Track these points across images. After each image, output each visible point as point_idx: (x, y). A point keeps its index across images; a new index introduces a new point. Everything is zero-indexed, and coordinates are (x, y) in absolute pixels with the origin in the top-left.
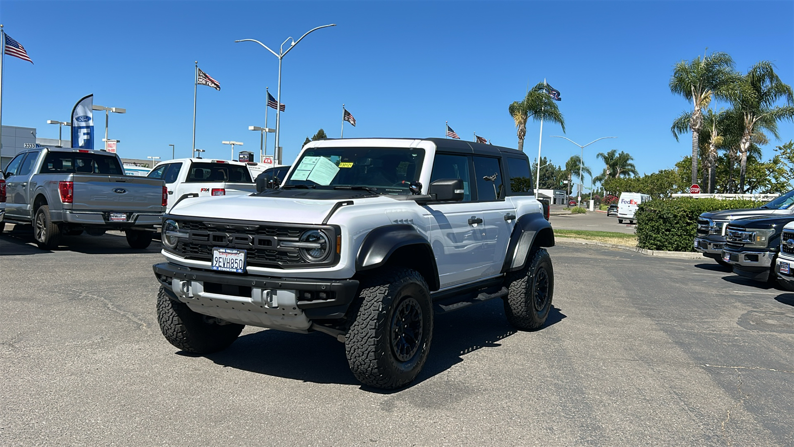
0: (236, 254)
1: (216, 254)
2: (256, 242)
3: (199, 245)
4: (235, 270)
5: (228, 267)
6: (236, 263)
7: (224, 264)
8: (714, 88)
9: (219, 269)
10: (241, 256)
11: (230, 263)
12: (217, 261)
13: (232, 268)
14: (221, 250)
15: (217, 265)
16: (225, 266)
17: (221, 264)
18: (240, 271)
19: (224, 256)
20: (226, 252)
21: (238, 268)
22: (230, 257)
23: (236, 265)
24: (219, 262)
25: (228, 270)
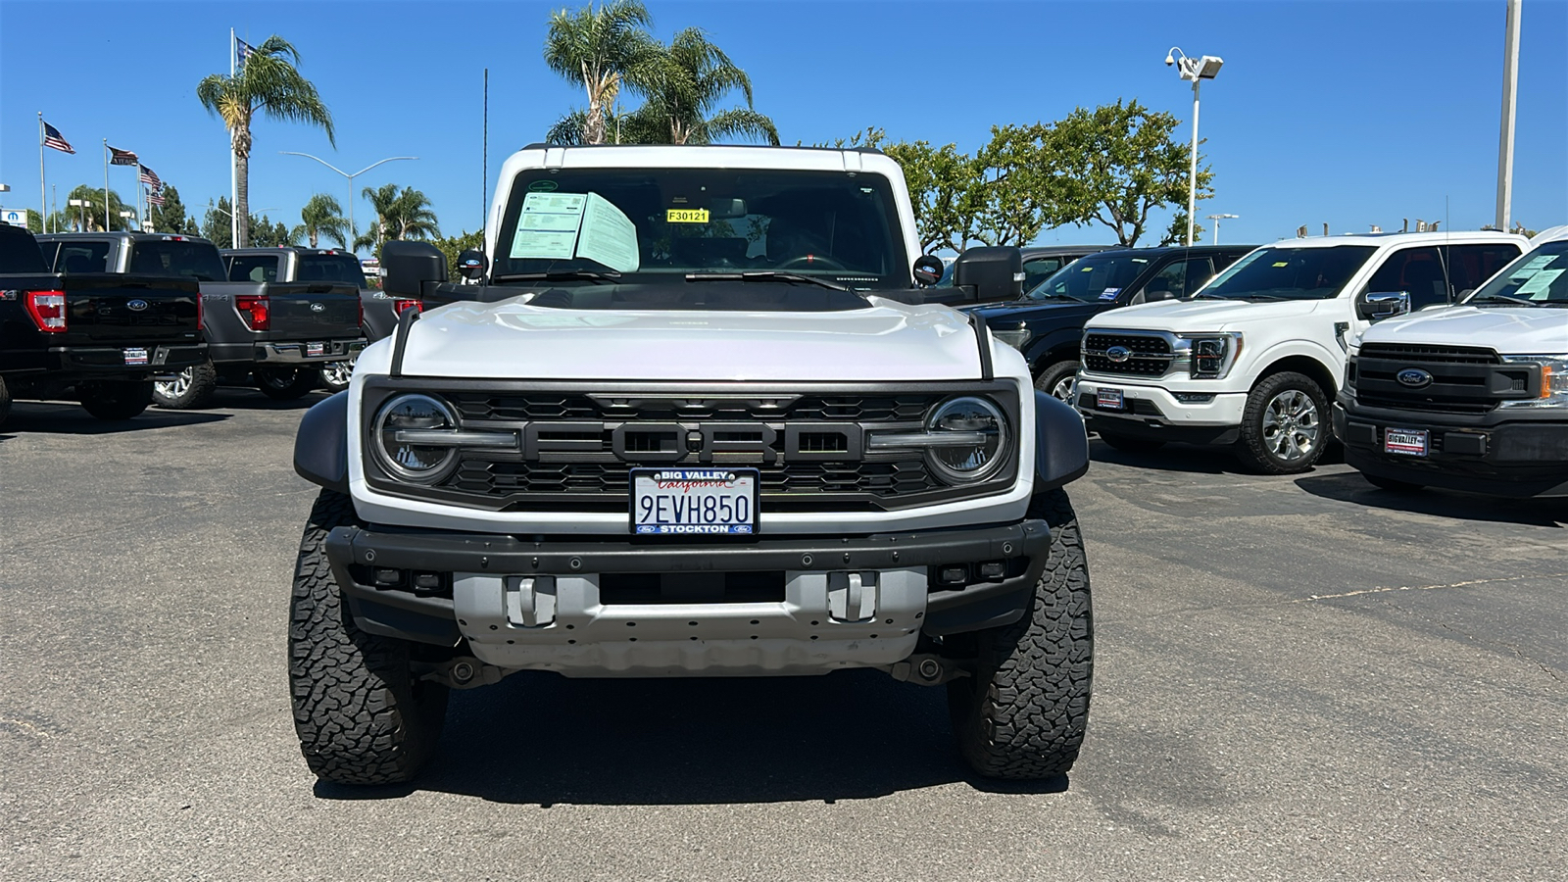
0: (724, 481)
1: (644, 487)
2: (791, 441)
3: (564, 464)
4: (725, 529)
5: (694, 520)
6: (722, 507)
7: (678, 516)
8: (621, 67)
9: (664, 529)
10: (746, 486)
11: (703, 509)
12: (650, 509)
13: (710, 523)
14: (666, 475)
15: (652, 519)
16: (684, 519)
17: (669, 516)
18: (742, 530)
19: (678, 491)
20: (684, 479)
21: (734, 521)
22: (697, 492)
23: (723, 514)
24: (659, 509)
25: (698, 529)
